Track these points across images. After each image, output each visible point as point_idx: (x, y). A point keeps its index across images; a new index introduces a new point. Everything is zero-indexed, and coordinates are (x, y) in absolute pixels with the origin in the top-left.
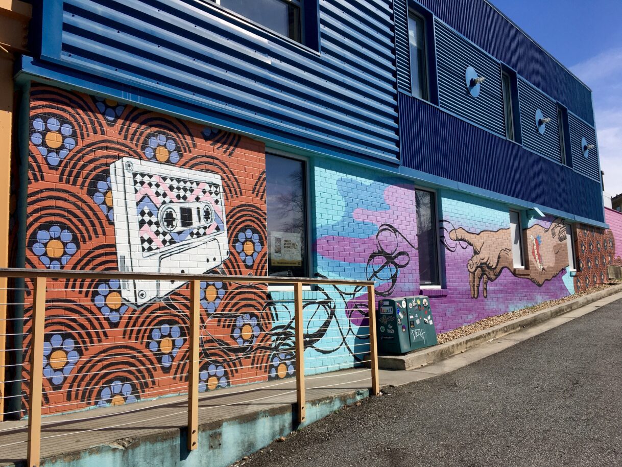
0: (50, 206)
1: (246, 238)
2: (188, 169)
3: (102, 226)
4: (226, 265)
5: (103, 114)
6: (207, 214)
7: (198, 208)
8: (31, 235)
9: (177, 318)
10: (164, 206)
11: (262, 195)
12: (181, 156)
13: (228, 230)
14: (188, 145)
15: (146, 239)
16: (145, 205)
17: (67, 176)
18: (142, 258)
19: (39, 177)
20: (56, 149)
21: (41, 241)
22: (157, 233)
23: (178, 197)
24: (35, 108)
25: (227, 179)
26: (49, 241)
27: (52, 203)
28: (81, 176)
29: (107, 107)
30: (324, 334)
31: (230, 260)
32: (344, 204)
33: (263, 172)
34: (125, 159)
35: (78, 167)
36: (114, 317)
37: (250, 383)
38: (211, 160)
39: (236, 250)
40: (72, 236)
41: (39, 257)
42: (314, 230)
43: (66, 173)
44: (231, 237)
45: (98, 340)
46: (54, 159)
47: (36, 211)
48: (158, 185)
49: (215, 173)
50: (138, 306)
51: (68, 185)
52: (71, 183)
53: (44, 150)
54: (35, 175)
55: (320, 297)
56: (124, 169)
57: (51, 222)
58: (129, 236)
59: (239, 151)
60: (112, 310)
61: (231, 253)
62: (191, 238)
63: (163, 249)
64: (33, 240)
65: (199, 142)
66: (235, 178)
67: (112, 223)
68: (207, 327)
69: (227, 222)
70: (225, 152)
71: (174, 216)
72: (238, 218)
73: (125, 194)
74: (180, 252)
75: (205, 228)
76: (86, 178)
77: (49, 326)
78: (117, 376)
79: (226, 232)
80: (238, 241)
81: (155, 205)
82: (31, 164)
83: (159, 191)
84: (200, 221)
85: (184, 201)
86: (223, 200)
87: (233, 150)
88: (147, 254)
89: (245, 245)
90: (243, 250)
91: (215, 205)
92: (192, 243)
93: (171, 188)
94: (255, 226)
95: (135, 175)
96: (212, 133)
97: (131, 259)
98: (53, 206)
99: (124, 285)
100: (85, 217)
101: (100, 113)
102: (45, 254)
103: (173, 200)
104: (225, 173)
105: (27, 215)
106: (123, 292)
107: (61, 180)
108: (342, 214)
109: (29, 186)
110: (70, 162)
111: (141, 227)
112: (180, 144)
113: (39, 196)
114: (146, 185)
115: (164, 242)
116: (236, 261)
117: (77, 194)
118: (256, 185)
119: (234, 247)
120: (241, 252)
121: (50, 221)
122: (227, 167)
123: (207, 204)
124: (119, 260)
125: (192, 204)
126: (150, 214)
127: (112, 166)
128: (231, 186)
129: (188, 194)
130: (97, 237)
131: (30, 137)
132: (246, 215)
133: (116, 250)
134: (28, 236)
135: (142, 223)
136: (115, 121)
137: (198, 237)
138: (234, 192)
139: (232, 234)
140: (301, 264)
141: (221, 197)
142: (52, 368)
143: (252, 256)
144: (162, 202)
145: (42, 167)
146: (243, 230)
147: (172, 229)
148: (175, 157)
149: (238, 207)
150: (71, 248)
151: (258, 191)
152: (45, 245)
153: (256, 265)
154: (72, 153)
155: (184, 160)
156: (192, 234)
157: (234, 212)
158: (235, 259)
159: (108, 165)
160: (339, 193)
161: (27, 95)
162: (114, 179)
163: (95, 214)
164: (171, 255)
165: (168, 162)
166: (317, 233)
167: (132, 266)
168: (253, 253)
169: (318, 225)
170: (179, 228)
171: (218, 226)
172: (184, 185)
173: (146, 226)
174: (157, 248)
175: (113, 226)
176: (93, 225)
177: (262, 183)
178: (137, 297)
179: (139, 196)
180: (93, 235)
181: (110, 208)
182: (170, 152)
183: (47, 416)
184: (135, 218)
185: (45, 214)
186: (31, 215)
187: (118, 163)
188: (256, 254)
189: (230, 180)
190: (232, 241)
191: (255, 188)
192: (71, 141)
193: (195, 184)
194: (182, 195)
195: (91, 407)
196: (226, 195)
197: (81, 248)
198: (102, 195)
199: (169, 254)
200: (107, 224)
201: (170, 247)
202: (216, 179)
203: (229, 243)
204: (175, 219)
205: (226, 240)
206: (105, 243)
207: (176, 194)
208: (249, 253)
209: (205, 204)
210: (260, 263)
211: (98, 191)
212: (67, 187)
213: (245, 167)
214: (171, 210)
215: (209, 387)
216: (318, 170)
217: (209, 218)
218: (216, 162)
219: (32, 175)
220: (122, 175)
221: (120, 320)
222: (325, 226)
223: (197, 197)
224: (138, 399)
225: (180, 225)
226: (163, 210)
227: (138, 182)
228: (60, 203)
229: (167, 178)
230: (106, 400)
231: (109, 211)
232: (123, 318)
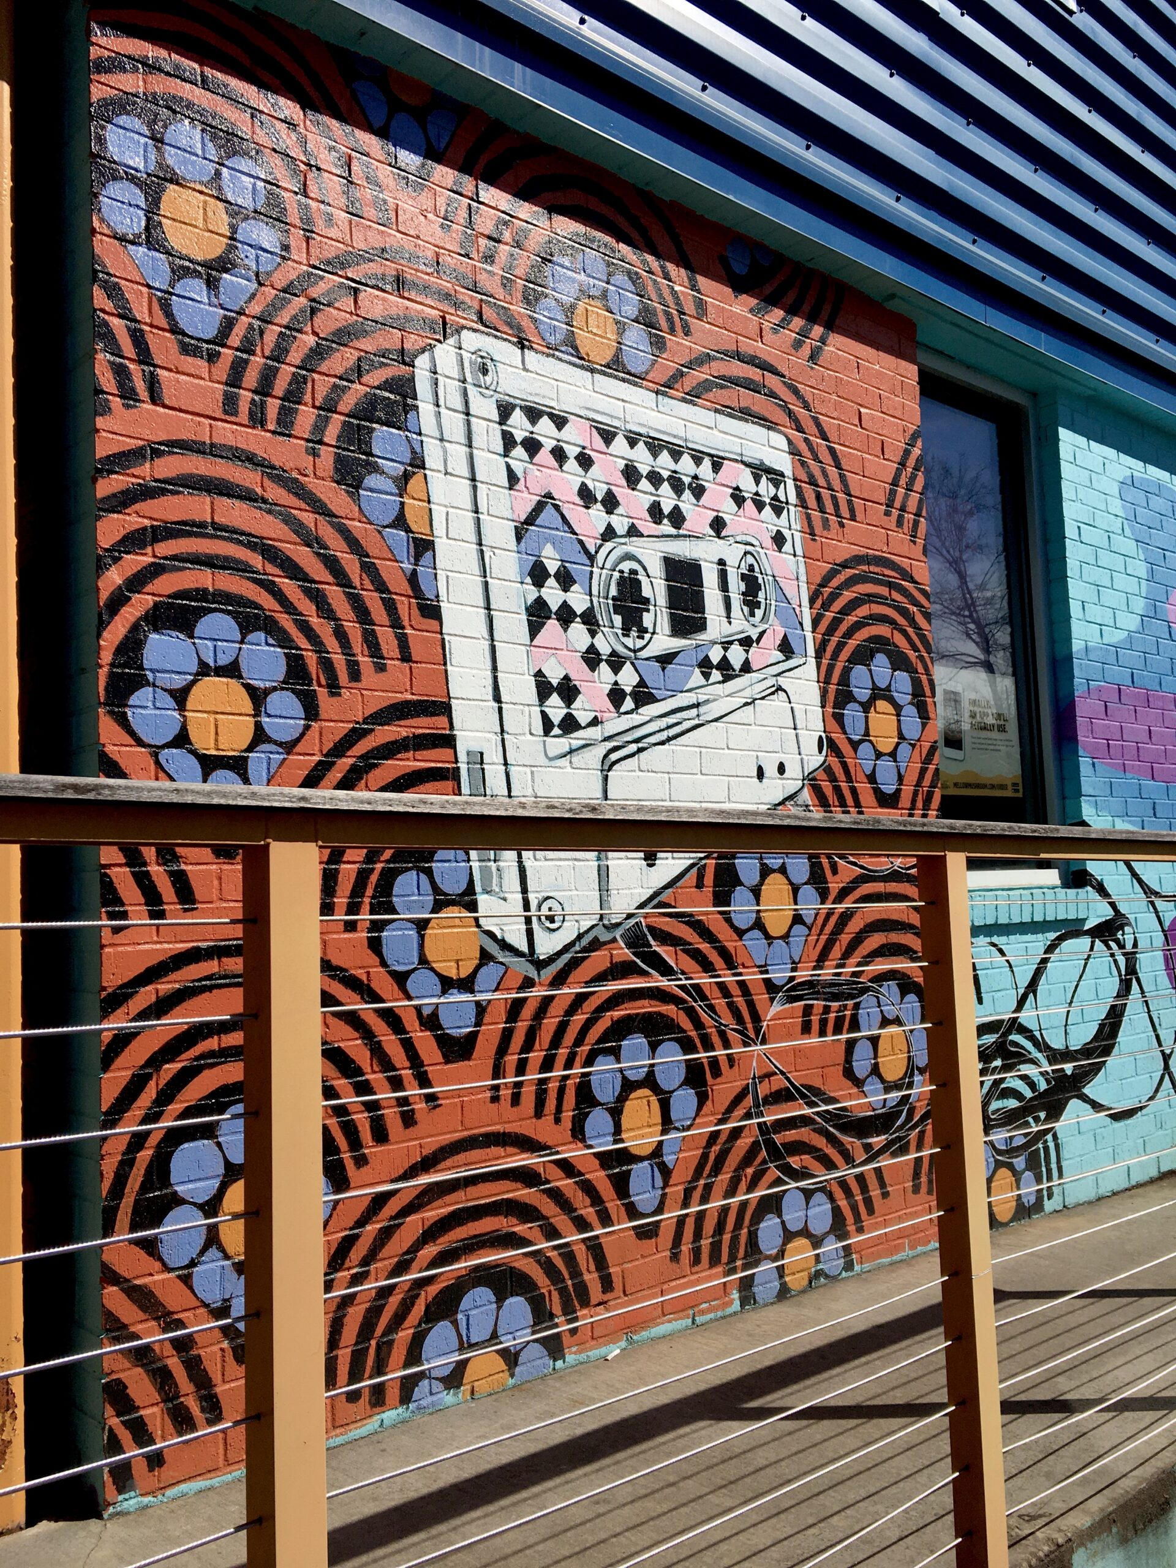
0: (194, 524)
1: (875, 688)
2: (684, 400)
3: (396, 623)
4: (817, 790)
5: (382, 133)
6: (752, 585)
7: (721, 562)
8: (120, 650)
9: (670, 1009)
10: (609, 545)
11: (916, 523)
12: (658, 344)
13: (819, 655)
14: (678, 303)
15: (555, 682)
16: (547, 540)
17: (255, 392)
18: (543, 761)
19: (140, 386)
20: (207, 265)
21: (163, 680)
22: (592, 659)
23: (655, 512)
24: (114, 64)
25: (809, 454)
26: (193, 683)
28: (307, 398)
29: (395, 107)
30: (1113, 1046)
31: (828, 770)
32: (1142, 569)
33: (915, 436)
34: (470, 340)
35: (295, 356)
36: (456, 1015)
37: (911, 1253)
38: (754, 373)
39: (845, 733)
40: (283, 661)
41: (155, 751)
42: (1062, 663)
43: (251, 378)
44: (827, 681)
45: (403, 1114)
46: (198, 310)
47: (134, 541)
48: (585, 461)
49: (770, 424)
50: (540, 965)
51: (258, 432)
52: (271, 426)
53: (153, 265)
54: (121, 373)
55: (1097, 912)
56: (464, 381)
57: (201, 594)
58: (495, 669)
59: (839, 347)
60: (447, 984)
61: (831, 743)
62: (703, 682)
63: (615, 724)
64: (130, 673)
65: (716, 293)
66: (832, 452)
67: (432, 612)
69: (816, 622)
70: (797, 345)
71: (646, 592)
72: (846, 611)
73: (475, 488)
74: (670, 739)
75: (746, 643)
76: (329, 407)
77: (212, 1066)
78: (476, 1269)
79: (812, 662)
80: (850, 698)
81: (581, 542)
82: (106, 324)
83: (590, 484)
84: (728, 617)
85: (673, 531)
86: (797, 536)
87: (823, 340)
88: (559, 744)
89: (872, 714)
90: (867, 733)
91: (773, 553)
92: (707, 702)
93: (631, 475)
94: (899, 639)
95: (505, 411)
96: (755, 264)
97: (506, 764)
98: (202, 525)
99: (486, 872)
100: (330, 579)
101: (370, 129)
102: (181, 740)
103: (642, 526)
104: (800, 429)
105: (99, 558)
106: (482, 899)
107: (230, 404)
108: (1139, 605)
109: (100, 422)
110: (262, 332)
111: (534, 629)
112: (654, 297)
113: (145, 471)
114: (544, 456)
115: (616, 696)
116: (849, 779)
117: (295, 475)
118: (895, 483)
119: (839, 719)
120: (861, 741)
121: (197, 590)
122: (806, 406)
123: (749, 548)
124: (463, 767)
125: (700, 543)
126: (566, 580)
127: (422, 362)
128: (821, 482)
129: (687, 502)
130: (381, 668)
131: (96, 195)
132: (870, 598)
133: (452, 727)
134: (106, 657)
135: (538, 614)
136: (425, 174)
137: (727, 678)
138: (830, 508)
139: (830, 668)
140: (1020, 788)
141: (791, 522)
142: (227, 1257)
143: (893, 755)
144: (602, 530)
145: (149, 338)
146: (863, 656)
147: (640, 643)
148: (637, 346)
149: (844, 565)
150: (285, 714)
151: (903, 509)
152: (180, 697)
153: (907, 790)
154: (270, 292)
155: (668, 365)
156: (705, 665)
157: (835, 583)
158: (844, 765)
159: (405, 358)
160: (1127, 532)
162: (433, 420)
163: (369, 569)
164: (640, 750)
165: (616, 367)
166: (1076, 672)
168: (898, 744)
169: (1077, 645)
170: (663, 641)
171: (785, 636)
172: (672, 465)
173: (552, 625)
174: (595, 722)
175: (433, 624)
176: (363, 615)
177: (913, 478)
178: (535, 925)
179: (525, 503)
180: (364, 660)
181: (423, 547)
182: (621, 328)
184: (513, 594)
185: (174, 558)
186: (116, 560)
187: (445, 354)
188: (904, 750)
189: (816, 459)
190: (831, 696)
191: (893, 493)
192: (266, 235)
193: (707, 463)
194: (667, 508)
195: (384, 1416)
196: (808, 517)
197: (323, 715)
198: (390, 486)
199: (633, 747)
200: (415, 612)
201: (636, 719)
202: (775, 449)
203: (823, 707)
204: (647, 601)
205: (813, 692)
206: (410, 697)
207: (647, 501)
208: (886, 745)
209: (743, 548)
210: (918, 784)
211: (376, 469)
212: (256, 441)
213: (860, 413)
214: (635, 566)
215: (787, 1279)
216: (1069, 441)
217: (758, 605)
218: (772, 381)
219: (109, 375)
220: (460, 407)
221: (478, 1024)
222: (1096, 648)
223: (717, 517)
224: (555, 1360)
225: (667, 629)
226: (608, 565)
227: (519, 439)
228: (233, 512)
229: (615, 435)
230: (441, 1380)
231: (418, 557)
232: (487, 1019)
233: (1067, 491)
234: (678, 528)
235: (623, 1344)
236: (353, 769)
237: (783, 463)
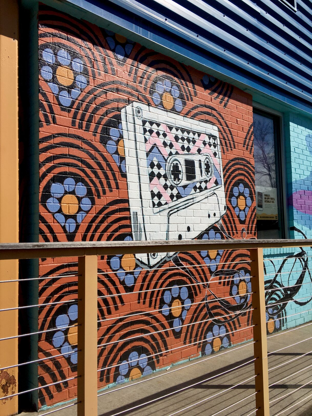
0: (64, 155)
1: (240, 193)
2: (191, 118)
3: (115, 179)
4: (224, 220)
5: (113, 51)
6: (208, 166)
7: (200, 161)
8: (45, 188)
9: (184, 278)
10: (171, 157)
11: (251, 149)
12: (184, 104)
13: (225, 185)
14: (190, 92)
15: (156, 193)
16: (154, 156)
17: (80, 120)
18: (153, 214)
19: (51, 120)
20: (68, 87)
21: (56, 195)
22: (166, 187)
23: (183, 148)
24: (45, 35)
25: (223, 131)
26: (63, 196)
27: (64, 150)
28: (93, 121)
29: (117, 43)
30: (301, 286)
31: (227, 214)
32: (311, 159)
33: (251, 126)
34: (135, 104)
35: (90, 110)
36: (129, 281)
37: (246, 341)
38: (209, 110)
39: (231, 205)
40: (86, 190)
41: (53, 214)
42: (289, 185)
43: (79, 116)
44: (227, 191)
45: (115, 307)
46: (66, 99)
47: (49, 160)
48: (165, 135)
49: (213, 124)
50: (151, 267)
51: (81, 130)
52: (84, 129)
53: (54, 88)
54: (46, 116)
55: (297, 250)
56: (134, 115)
57: (65, 173)
58: (140, 190)
59: (232, 103)
60: (127, 273)
61: (228, 208)
62: (195, 192)
63: (171, 204)
64: (47, 195)
65: (200, 90)
66: (230, 130)
67: (124, 176)
68: (211, 286)
69: (224, 176)
70: (221, 102)
71: (180, 169)
72: (232, 172)
73: (136, 143)
74: (186, 208)
75: (206, 182)
76: (99, 123)
78: (133, 347)
79: (223, 186)
80: (233, 195)
81: (163, 156)
82: (42, 103)
83: (166, 141)
84: (201, 175)
85: (187, 153)
86: (220, 153)
87: (228, 101)
88: (157, 209)
89: (239, 200)
90: (237, 205)
91: (213, 158)
92: (195, 197)
93: (177, 138)
94: (246, 180)
95: (144, 122)
96: (210, 81)
97: (143, 215)
98: (66, 155)
100: (98, 168)
101: (110, 50)
102: (60, 211)
103: (179, 152)
104: (221, 125)
105: (40, 165)
107: (73, 123)
108: (310, 169)
109: (40, 129)
110: (82, 104)
111: (151, 180)
112: (183, 91)
113: (52, 141)
114: (154, 134)
115: (172, 196)
116: (232, 217)
117: (90, 141)
118: (246, 138)
119: (230, 201)
120: (236, 207)
122: (223, 119)
123: (207, 157)
124: (132, 216)
125: (194, 156)
126: (159, 166)
127: (123, 111)
128: (227, 138)
129: (191, 145)
130: (111, 191)
131: (40, 70)
132: (239, 169)
133: (129, 206)
134: (41, 190)
135: (152, 176)
136: (124, 61)
137: (201, 191)
138: (229, 145)
139: (228, 188)
140: (278, 217)
141: (218, 150)
142: (70, 345)
143: (244, 210)
144: (169, 153)
145: (53, 107)
146: (237, 184)
147: (178, 183)
148: (179, 104)
149: (232, 160)
150: (86, 201)
151: (248, 145)
152: (60, 200)
153: (248, 219)
154: (84, 94)
155: (187, 109)
156: (195, 188)
157: (230, 165)
158: (231, 213)
159: (119, 110)
160: (308, 149)
161: (35, 20)
162: (126, 126)
163: (109, 165)
164: (178, 211)
165: (173, 110)
166: (293, 187)
167: (144, 224)
168: (245, 207)
169: (293, 180)
170: (184, 182)
171: (216, 179)
172: (187, 136)
173: (156, 178)
174: (166, 203)
175: (125, 179)
176: (107, 177)
177: (251, 137)
178: (150, 257)
179: (149, 147)
180: (107, 189)
181: (123, 159)
182: (175, 100)
184: (145, 171)
185: (59, 164)
186: (44, 165)
187: (129, 108)
188: (247, 209)
189: (225, 132)
190: (228, 195)
191: (245, 141)
192: (83, 79)
193: (197, 134)
194: (186, 147)
195: (109, 385)
196: (223, 148)
197: (96, 203)
198: (114, 143)
199: (176, 210)
200: (120, 176)
201: (177, 202)
202: (214, 130)
203: (226, 198)
204: (180, 171)
205: (223, 194)
206: (118, 198)
207: (181, 145)
208: (242, 208)
209: (205, 157)
210: (251, 218)
211: (111, 139)
212: (80, 133)
213: (237, 120)
214: (177, 162)
215: (214, 348)
216: (292, 125)
217: (209, 172)
218: (214, 112)
219: (43, 117)
220: (132, 122)
221: (135, 283)
222: (298, 181)
223: (199, 149)
224: (153, 370)
225: (185, 179)
226: (170, 162)
227: (148, 130)
228: (74, 152)
229: (173, 128)
230: (124, 376)
231: (121, 162)
232: (137, 282)
233: (292, 139)
234: (189, 152)
235: (171, 366)
236: (104, 217)
237: (217, 134)
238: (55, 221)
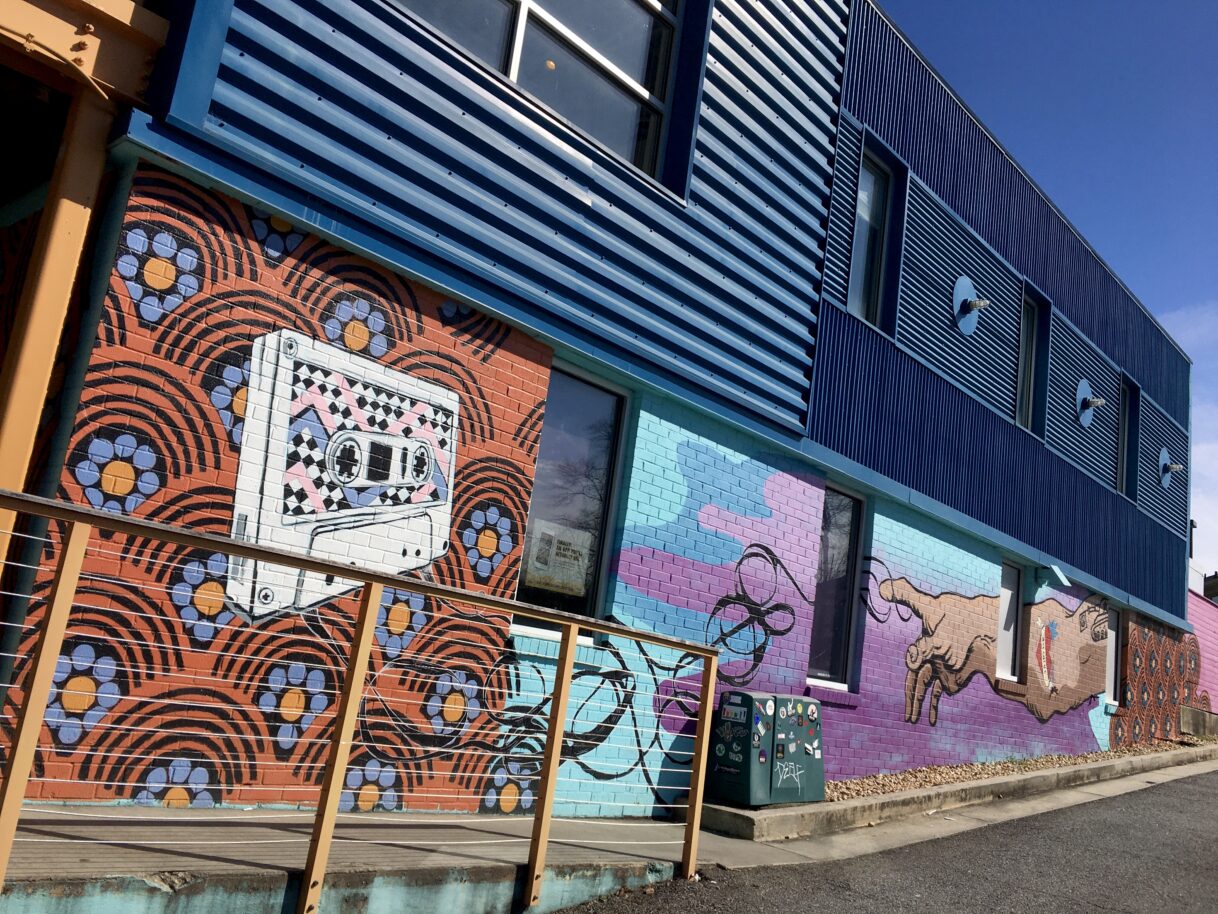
0: (127, 396)
1: (486, 523)
2: (400, 371)
3: (216, 451)
4: (437, 567)
5: (262, 243)
6: (420, 463)
7: (405, 449)
8: (79, 444)
9: (323, 655)
10: (341, 433)
11: (532, 446)
12: (392, 345)
13: (454, 501)
14: (408, 327)
15: (295, 490)
16: (307, 425)
17: (171, 345)
18: (279, 525)
19: (117, 340)
20: (160, 291)
22: (318, 483)
23: (372, 421)
24: (138, 208)
25: (470, 405)
26: (109, 462)
27: (131, 390)
28: (196, 350)
29: (271, 230)
30: (605, 738)
31: (447, 559)
32: (685, 491)
33: (541, 404)
34: (286, 333)
35: (194, 332)
36: (203, 631)
37: (441, 812)
38: (446, 363)
39: (462, 542)
40: (155, 460)
41: (84, 488)
42: (619, 531)
43: (170, 339)
44: (457, 515)
45: (164, 670)
46: (152, 309)
47: (97, 400)
48: (337, 393)
49: (450, 388)
50: (254, 618)
51: (168, 362)
52: (174, 360)
53: (136, 290)
54: (109, 333)
55: (610, 664)
56: (279, 351)
57: (122, 426)
58: (263, 479)
59: (501, 355)
60: (202, 616)
61: (452, 546)
62: (381, 503)
63: (324, 515)
64: (81, 453)
65: (431, 325)
66: (486, 405)
67: (236, 449)
68: (379, 683)
69: (456, 486)
70: (476, 352)
71: (357, 457)
72: (477, 482)
73: (273, 398)
74: (354, 527)
75: (411, 489)
76: (206, 354)
77: (76, 625)
78: (184, 749)
79: (450, 504)
80: (470, 525)
81: (325, 429)
82: (108, 311)
83: (337, 404)
84: (403, 475)
85: (380, 431)
86: (454, 443)
87: (492, 352)
88: (290, 519)
89: (481, 536)
90: (476, 544)
91: (437, 448)
92: (380, 513)
93: (362, 402)
94: (508, 502)
95: (298, 365)
96: (458, 312)
97: (259, 523)
98: (131, 397)
99: (235, 571)
100: (187, 428)
101: (257, 240)
102: (98, 485)
103: (361, 426)
104: (468, 392)
105: (80, 405)
106: (230, 583)
107: (157, 350)
108: (679, 509)
109: (94, 350)
110: (180, 320)
111: (289, 465)
112: (394, 322)
113: (110, 373)
114: (314, 388)
115: (328, 502)
116: (459, 565)
117: (181, 381)
118: (523, 424)
119: (460, 535)
120: (471, 548)
121: (121, 424)
123: (423, 445)
124: (235, 520)
125: (395, 439)
126: (312, 445)
127: (258, 342)
128: (476, 418)
129: (391, 419)
130: (203, 470)
131: (117, 260)
132: (494, 479)
133: (234, 501)
134: (72, 446)
135: (293, 458)
136: (280, 260)
137: (395, 504)
138: (478, 431)
139: (460, 510)
140: (583, 590)
141: (453, 437)
142: (63, 708)
143: (491, 558)
144: (338, 425)
145: (126, 320)
146: (483, 506)
147: (348, 480)
148: (379, 345)
149: (481, 461)
150: (150, 482)
151: (525, 438)
152: (102, 467)
153: (495, 578)
154: (188, 305)
155: (395, 354)
156: (384, 496)
157: (473, 468)
158: (458, 559)
159: (251, 338)
160: (678, 470)
161: (127, 182)
162: (258, 366)
163: (208, 426)
164: (335, 530)
165: (365, 352)
166: (625, 537)
167: (257, 538)
168: (495, 554)
169: (628, 523)
170: (362, 480)
171: (436, 490)
172: (387, 400)
173: (300, 465)
174: (313, 512)
175: (236, 455)
176: (200, 445)
177: (535, 424)
178: (256, 599)
179: (298, 407)
180: (196, 465)
181: (239, 420)
182: (372, 335)
183: (34, 802)
184: (282, 446)
185: (114, 409)
186: (87, 407)
187: (272, 338)
188: (498, 557)
189: (475, 407)
190: (457, 523)
191: (520, 430)
192: (192, 281)
193: (408, 402)
194: (379, 419)
195: (122, 800)
196: (463, 435)
197: (169, 485)
198: (228, 391)
199: (333, 528)
200: (227, 448)
201: (337, 514)
202: (450, 400)
203: (451, 527)
204: (357, 461)
205: (447, 519)
206: (214, 485)
207: (368, 415)
208: (487, 552)
209: (420, 444)
210: (504, 575)
211: (223, 384)
212: (168, 366)
213: (508, 389)
214: (353, 444)
215: (359, 803)
216: (646, 418)
217: (423, 472)
218: (456, 367)
219: (104, 332)
220: (274, 361)
221: (213, 638)
222: (641, 527)
223: (408, 428)
224: (216, 803)
225: (365, 476)
226: (338, 441)
227: (302, 379)
228: (147, 394)
229: (356, 383)
230: (154, 794)
231: (234, 425)
232: (219, 636)
233: (639, 443)
234: (383, 429)
235: (255, 806)
236: (178, 512)
237: (454, 405)
238: (85, 500)
